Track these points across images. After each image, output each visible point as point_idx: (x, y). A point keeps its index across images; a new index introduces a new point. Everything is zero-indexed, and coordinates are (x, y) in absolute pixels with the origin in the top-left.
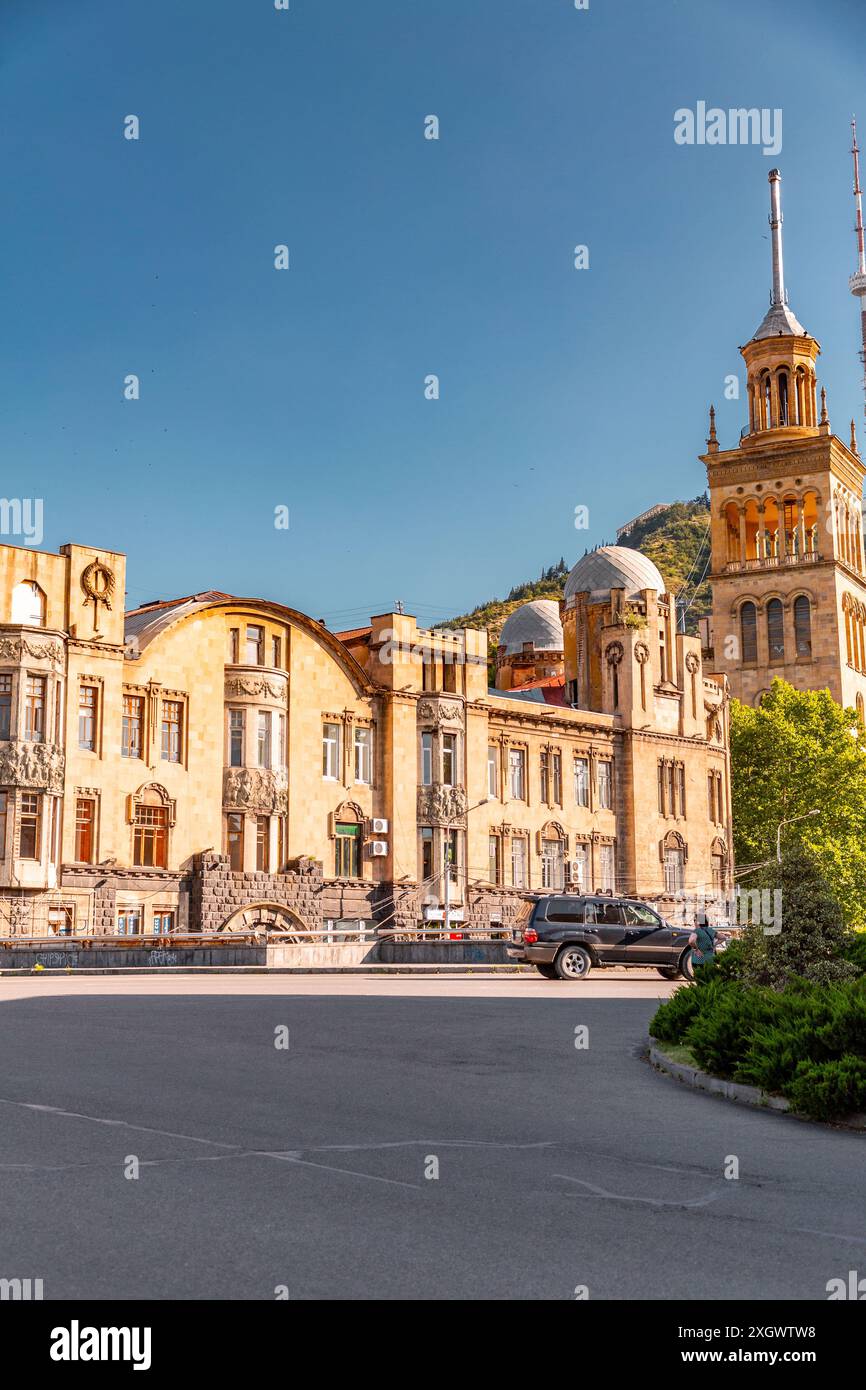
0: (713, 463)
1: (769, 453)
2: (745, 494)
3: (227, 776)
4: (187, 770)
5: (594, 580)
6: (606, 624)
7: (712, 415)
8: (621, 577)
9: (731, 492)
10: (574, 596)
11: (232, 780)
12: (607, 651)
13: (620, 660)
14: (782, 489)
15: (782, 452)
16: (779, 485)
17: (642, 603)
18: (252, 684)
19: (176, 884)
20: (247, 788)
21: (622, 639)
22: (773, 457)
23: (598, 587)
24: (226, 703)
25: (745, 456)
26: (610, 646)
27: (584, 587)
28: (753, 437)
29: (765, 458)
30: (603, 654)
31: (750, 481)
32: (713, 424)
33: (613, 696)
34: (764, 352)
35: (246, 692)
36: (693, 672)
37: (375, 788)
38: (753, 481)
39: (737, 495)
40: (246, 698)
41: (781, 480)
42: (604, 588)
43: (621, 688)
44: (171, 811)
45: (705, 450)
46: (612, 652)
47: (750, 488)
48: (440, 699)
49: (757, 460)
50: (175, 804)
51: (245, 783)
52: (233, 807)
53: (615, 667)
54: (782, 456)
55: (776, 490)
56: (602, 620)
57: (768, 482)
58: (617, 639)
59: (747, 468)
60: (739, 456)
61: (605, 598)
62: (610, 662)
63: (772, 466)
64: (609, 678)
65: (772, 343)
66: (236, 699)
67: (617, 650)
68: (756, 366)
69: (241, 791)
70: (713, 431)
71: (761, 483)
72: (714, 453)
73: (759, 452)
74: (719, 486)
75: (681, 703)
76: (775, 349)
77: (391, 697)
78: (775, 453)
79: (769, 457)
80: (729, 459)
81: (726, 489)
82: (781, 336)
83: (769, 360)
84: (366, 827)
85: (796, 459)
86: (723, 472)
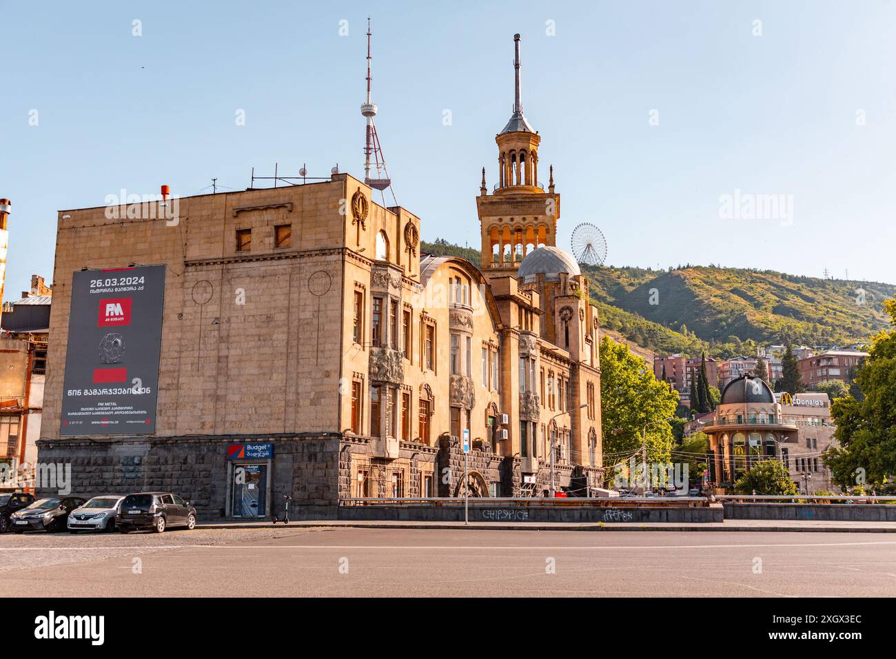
0: (484, 201)
1: (519, 200)
2: (503, 222)
3: (452, 380)
4: (436, 375)
5: (548, 267)
6: (557, 295)
7: (484, 172)
8: (564, 266)
9: (494, 220)
10: (534, 275)
11: (454, 384)
12: (561, 312)
13: (570, 318)
14: (526, 222)
15: (527, 200)
16: (512, 220)
17: (577, 283)
18: (463, 317)
19: (433, 458)
20: (462, 389)
21: (572, 305)
22: (521, 202)
23: (551, 271)
24: (450, 329)
25: (504, 200)
26: (563, 309)
27: (540, 270)
28: (505, 186)
29: (517, 202)
30: (557, 314)
31: (506, 215)
32: (484, 178)
33: (565, 340)
34: (513, 140)
35: (461, 323)
36: (596, 329)
37: (499, 393)
38: (521, 215)
39: (498, 223)
40: (460, 327)
41: (525, 216)
42: (554, 272)
43: (570, 336)
44: (431, 404)
45: (479, 194)
46: (564, 312)
47: (506, 219)
48: (530, 336)
49: (512, 203)
50: (433, 399)
51: (461, 386)
52: (455, 404)
53: (566, 322)
54: (526, 202)
55: (522, 222)
56: (554, 292)
57: (517, 217)
58: (568, 305)
59: (506, 207)
60: (501, 199)
61: (555, 278)
62: (563, 319)
63: (520, 207)
64: (562, 329)
65: (518, 135)
66: (455, 327)
67: (568, 312)
68: (506, 147)
69: (459, 391)
70: (484, 182)
71: (514, 217)
72: (484, 195)
73: (513, 199)
74: (487, 216)
75: (592, 347)
76: (520, 139)
77: (509, 332)
78: (523, 200)
79: (519, 202)
80: (494, 200)
81: (491, 218)
82: (524, 132)
83: (516, 145)
84: (498, 419)
85: (534, 206)
86: (490, 207)
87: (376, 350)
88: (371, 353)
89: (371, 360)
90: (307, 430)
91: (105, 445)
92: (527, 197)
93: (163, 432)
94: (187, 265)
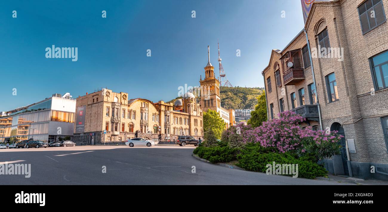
3: (141, 121)
4: (136, 120)
6: (188, 102)
8: (189, 96)
10: (184, 99)
13: (189, 106)
17: (192, 99)
18: (144, 109)
19: (134, 134)
24: (141, 112)
28: (206, 79)
29: (207, 81)
32: (201, 77)
33: (188, 111)
36: (198, 108)
37: (159, 122)
40: (143, 111)
41: (209, 84)
45: (200, 80)
48: (167, 111)
50: (134, 124)
52: (141, 125)
59: (205, 83)
60: (204, 81)
61: (187, 99)
64: (188, 109)
68: (206, 70)
69: (142, 123)
75: (197, 112)
76: (209, 68)
77: (161, 111)
81: (203, 85)
84: (158, 127)
85: (211, 82)
86: (202, 83)
87: (112, 117)
88: (111, 118)
89: (111, 119)
90: (98, 131)
91: (79, 134)
92: (209, 80)
93: (85, 132)
94: (88, 105)
